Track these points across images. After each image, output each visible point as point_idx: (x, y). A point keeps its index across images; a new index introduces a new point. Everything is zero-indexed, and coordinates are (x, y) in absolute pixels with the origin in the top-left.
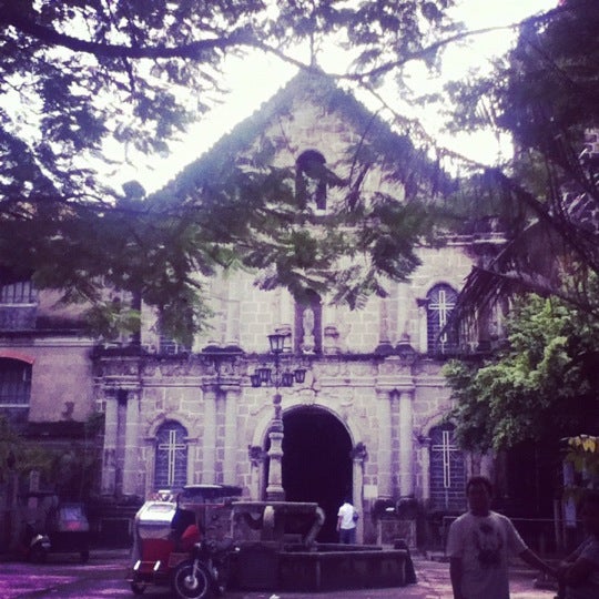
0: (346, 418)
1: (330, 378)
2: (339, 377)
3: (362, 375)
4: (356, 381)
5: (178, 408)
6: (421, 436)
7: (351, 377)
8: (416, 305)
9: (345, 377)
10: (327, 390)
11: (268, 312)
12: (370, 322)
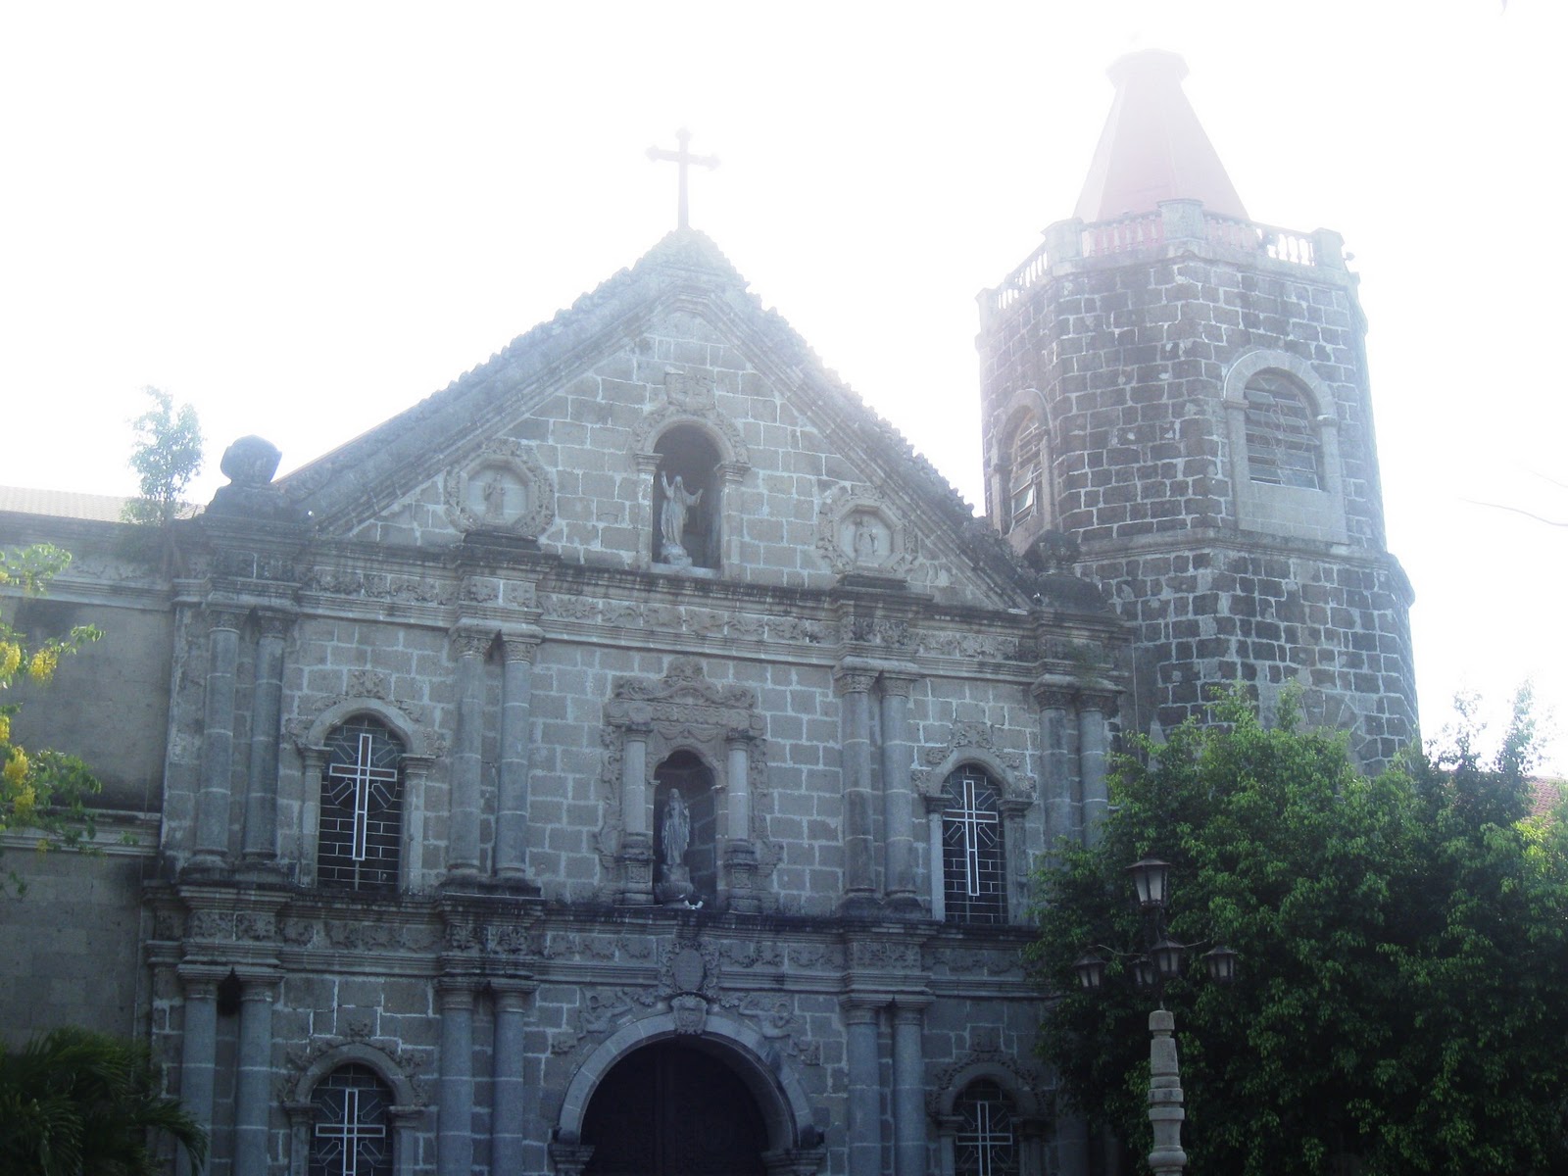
0: (776, 1067)
1: (737, 969)
2: (758, 968)
3: (810, 965)
4: (797, 979)
5: (372, 1032)
6: (938, 1113)
7: (787, 968)
8: (922, 810)
9: (772, 970)
10: (732, 999)
11: (592, 802)
12: (824, 842)
